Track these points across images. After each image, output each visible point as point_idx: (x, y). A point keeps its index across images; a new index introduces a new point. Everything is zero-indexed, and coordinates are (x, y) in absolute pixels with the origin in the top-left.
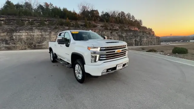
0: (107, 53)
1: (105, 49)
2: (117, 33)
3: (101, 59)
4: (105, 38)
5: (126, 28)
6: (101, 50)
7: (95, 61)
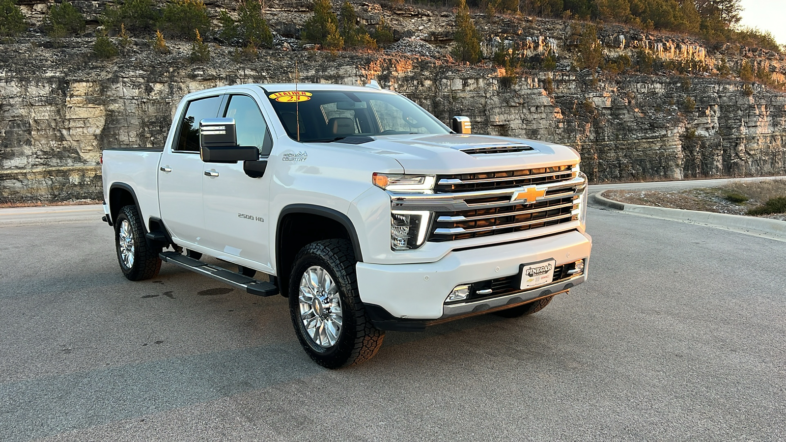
0: (469, 201)
1: (458, 181)
2: (546, 84)
3: (439, 231)
4: (456, 128)
5: (616, 44)
6: (438, 189)
7: (412, 244)
